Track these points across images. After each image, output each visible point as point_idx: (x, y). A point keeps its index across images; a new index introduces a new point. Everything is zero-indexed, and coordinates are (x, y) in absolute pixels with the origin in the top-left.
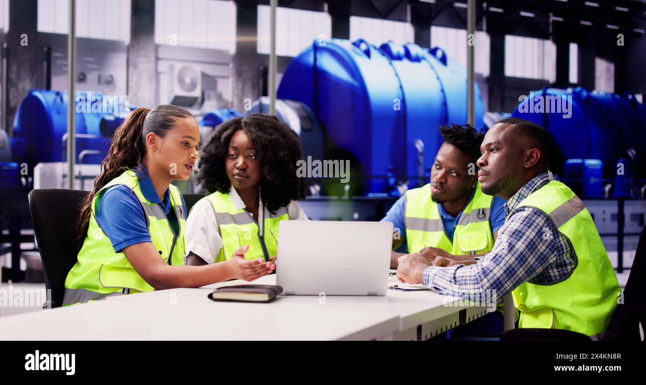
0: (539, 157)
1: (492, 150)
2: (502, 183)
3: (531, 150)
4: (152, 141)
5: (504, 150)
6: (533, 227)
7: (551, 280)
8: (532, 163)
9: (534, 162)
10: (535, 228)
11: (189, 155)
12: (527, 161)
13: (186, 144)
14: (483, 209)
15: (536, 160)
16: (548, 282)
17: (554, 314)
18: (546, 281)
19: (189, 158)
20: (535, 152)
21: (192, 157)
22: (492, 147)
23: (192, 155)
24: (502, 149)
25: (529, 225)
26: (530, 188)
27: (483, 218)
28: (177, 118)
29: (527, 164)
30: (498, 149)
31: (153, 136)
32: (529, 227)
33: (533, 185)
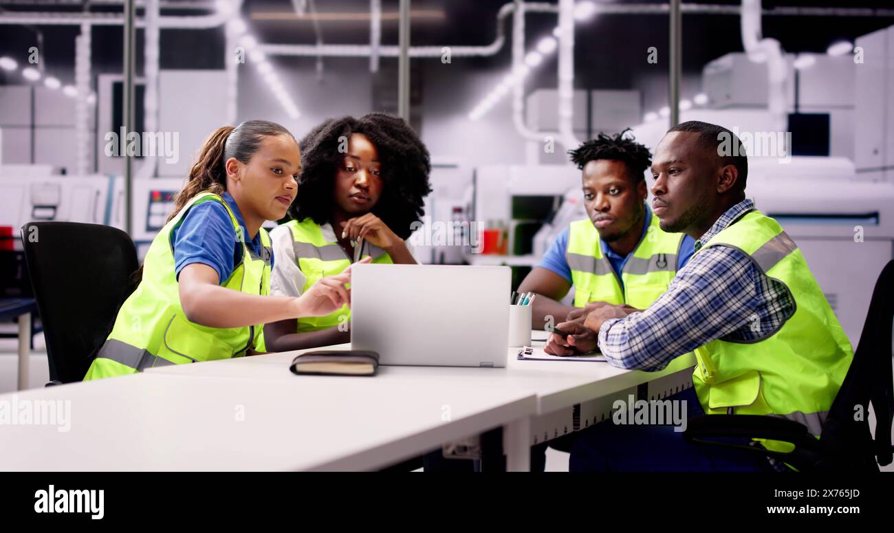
0: (736, 176)
1: (671, 172)
2: (690, 217)
3: (725, 168)
4: (234, 170)
5: (688, 172)
6: (725, 277)
7: (753, 337)
8: (727, 185)
9: (730, 184)
10: (728, 278)
11: (283, 184)
12: (721, 183)
13: (278, 170)
14: (665, 255)
15: (732, 182)
16: (748, 339)
17: (762, 379)
18: (745, 338)
19: (283, 189)
20: (730, 171)
21: (287, 188)
22: (672, 167)
23: (287, 185)
24: (685, 169)
25: (720, 273)
26: (732, 217)
27: (664, 267)
28: (265, 136)
29: (720, 188)
30: (680, 171)
31: (235, 163)
32: (720, 276)
33: (736, 212)
